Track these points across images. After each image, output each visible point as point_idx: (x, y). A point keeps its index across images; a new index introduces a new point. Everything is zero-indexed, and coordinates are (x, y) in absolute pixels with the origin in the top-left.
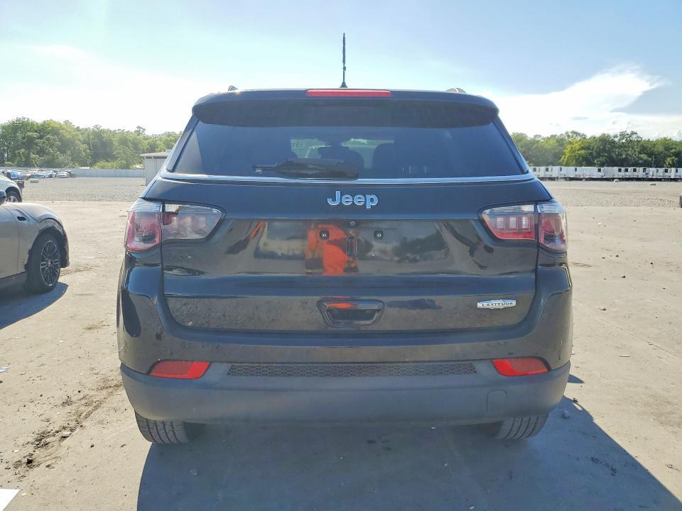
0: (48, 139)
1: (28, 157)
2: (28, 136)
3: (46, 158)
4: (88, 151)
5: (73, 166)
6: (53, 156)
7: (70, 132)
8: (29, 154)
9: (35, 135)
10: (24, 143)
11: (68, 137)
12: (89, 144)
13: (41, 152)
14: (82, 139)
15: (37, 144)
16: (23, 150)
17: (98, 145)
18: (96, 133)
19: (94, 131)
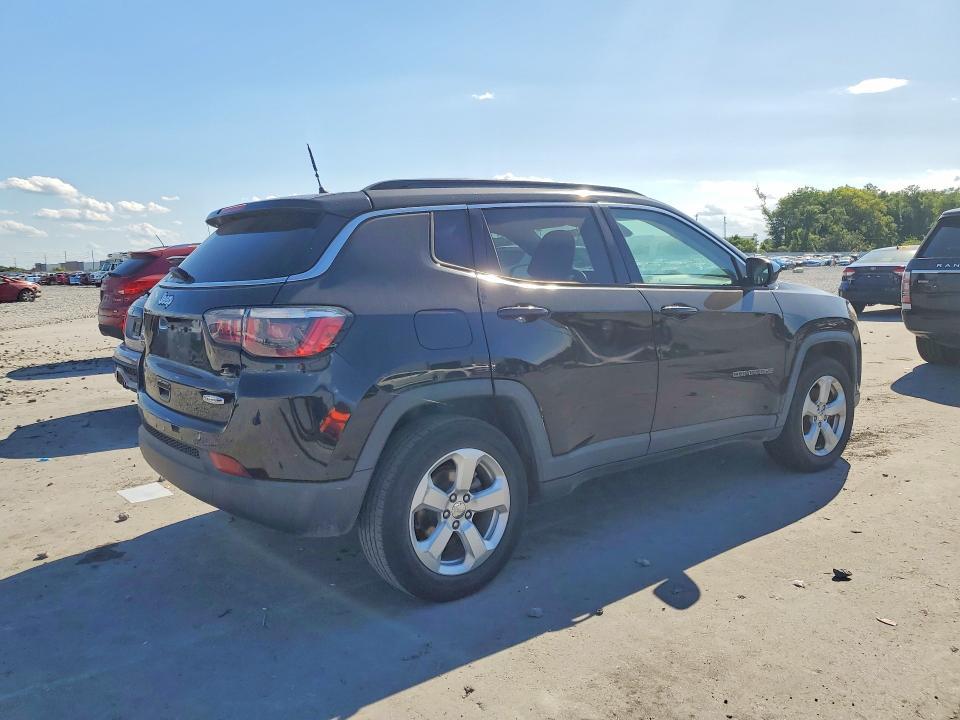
0: (833, 213)
1: (805, 238)
2: (808, 211)
3: (828, 238)
4: (894, 225)
5: (865, 247)
6: (838, 235)
7: (867, 201)
8: (807, 234)
9: (816, 208)
10: (801, 220)
11: (864, 207)
12: (896, 216)
13: (824, 231)
14: (885, 209)
15: (817, 221)
16: (800, 230)
17: (912, 216)
18: (909, 197)
19: (906, 195)
